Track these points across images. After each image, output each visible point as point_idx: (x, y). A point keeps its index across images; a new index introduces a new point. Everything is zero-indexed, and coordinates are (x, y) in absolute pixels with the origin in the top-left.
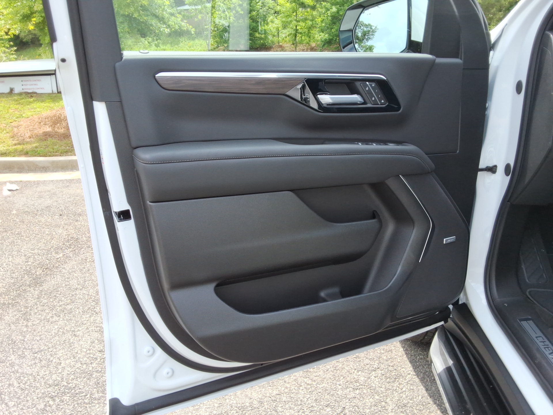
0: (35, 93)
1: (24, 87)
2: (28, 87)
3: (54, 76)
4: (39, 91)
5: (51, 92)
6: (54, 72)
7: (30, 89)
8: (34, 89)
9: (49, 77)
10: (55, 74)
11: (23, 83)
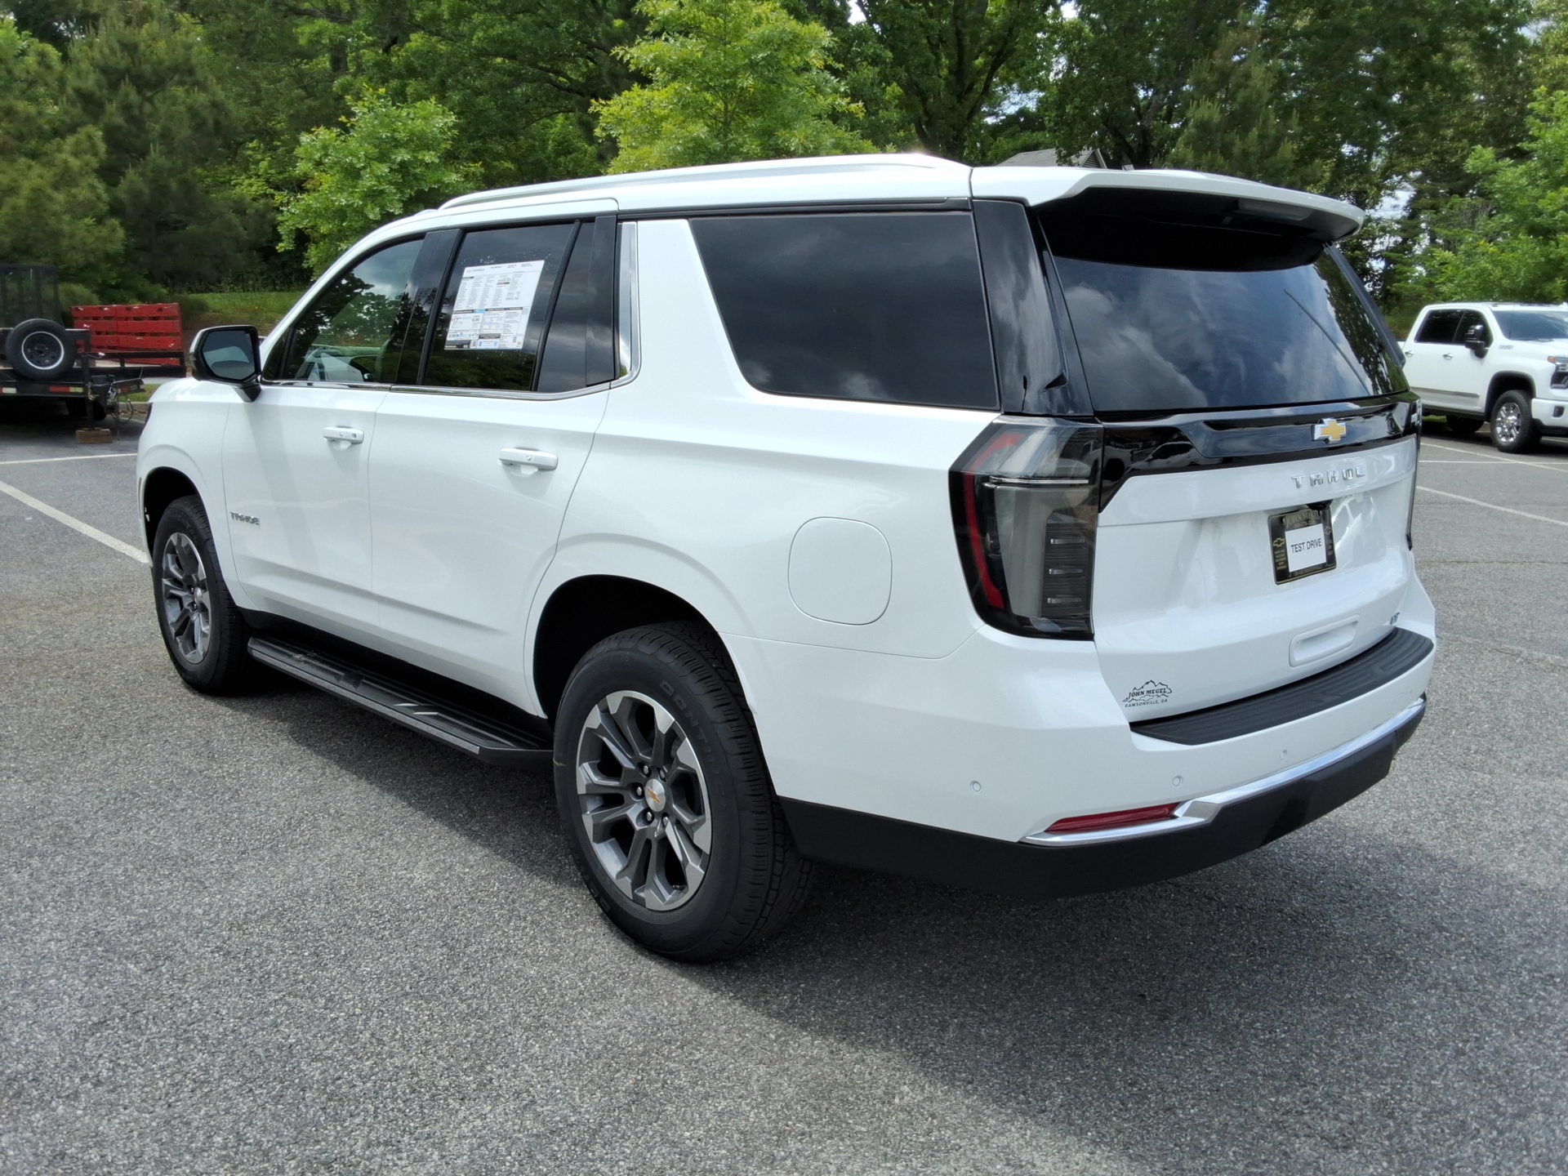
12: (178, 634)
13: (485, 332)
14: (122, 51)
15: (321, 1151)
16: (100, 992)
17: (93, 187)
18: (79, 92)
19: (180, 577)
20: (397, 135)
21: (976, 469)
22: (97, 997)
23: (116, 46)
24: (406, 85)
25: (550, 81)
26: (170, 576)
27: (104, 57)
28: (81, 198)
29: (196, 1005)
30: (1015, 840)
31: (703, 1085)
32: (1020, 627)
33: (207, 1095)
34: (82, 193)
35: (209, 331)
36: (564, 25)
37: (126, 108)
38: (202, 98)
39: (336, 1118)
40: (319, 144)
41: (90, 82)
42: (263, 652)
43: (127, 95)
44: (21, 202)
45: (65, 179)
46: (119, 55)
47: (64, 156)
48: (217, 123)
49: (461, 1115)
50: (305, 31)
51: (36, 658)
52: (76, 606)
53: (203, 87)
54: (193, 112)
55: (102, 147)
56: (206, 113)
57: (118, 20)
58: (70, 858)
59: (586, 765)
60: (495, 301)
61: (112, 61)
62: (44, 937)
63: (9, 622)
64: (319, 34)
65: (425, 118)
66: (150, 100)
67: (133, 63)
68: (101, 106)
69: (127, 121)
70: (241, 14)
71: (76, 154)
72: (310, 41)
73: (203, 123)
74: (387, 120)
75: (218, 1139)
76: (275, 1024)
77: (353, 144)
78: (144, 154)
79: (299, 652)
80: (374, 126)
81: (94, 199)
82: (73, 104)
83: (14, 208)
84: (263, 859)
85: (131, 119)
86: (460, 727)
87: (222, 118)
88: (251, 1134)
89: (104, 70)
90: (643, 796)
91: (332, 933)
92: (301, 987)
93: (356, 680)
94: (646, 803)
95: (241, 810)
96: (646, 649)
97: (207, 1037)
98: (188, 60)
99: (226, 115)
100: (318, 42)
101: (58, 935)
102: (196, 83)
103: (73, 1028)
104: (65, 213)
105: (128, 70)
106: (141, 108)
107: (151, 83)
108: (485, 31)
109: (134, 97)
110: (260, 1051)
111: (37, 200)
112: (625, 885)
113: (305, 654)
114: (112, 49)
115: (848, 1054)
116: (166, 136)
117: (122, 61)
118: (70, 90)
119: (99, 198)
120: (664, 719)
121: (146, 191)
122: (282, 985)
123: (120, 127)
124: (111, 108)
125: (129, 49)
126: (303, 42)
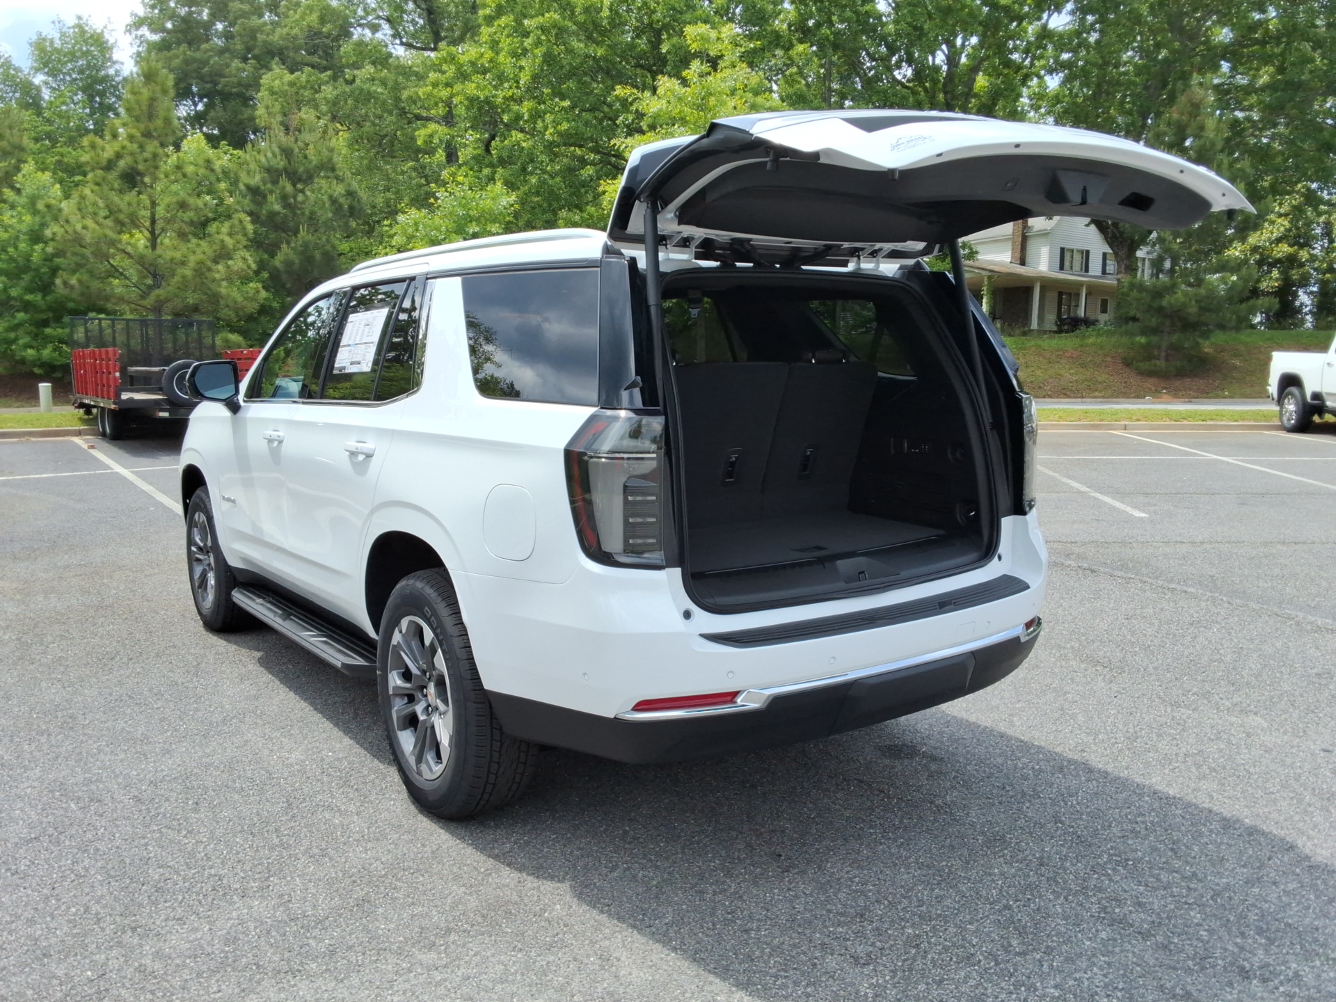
12: (199, 586)
13: (354, 360)
14: (281, 155)
15: (135, 921)
16: (44, 820)
17: (244, 259)
18: (248, 187)
19: (202, 545)
20: (471, 213)
21: (578, 448)
22: (41, 823)
23: (277, 150)
24: (495, 172)
25: (610, 163)
26: (196, 544)
27: (268, 161)
28: (236, 268)
29: (102, 830)
30: (612, 716)
31: (413, 898)
32: (605, 558)
33: (80, 884)
34: (236, 264)
35: (200, 365)
36: (621, 118)
37: (284, 197)
38: (339, 189)
39: (155, 903)
40: (411, 222)
41: (256, 180)
42: (240, 598)
43: (284, 188)
44: (188, 272)
45: (223, 255)
46: (279, 157)
47: (221, 237)
48: (351, 208)
49: (237, 905)
50: (421, 135)
51: (111, 606)
52: (156, 571)
53: (339, 179)
54: (334, 201)
55: (250, 228)
56: (342, 200)
57: (279, 131)
58: (67, 737)
59: (394, 672)
60: (361, 339)
61: (274, 162)
62: (26, 785)
63: (105, 581)
64: (431, 136)
65: (493, 199)
66: (302, 191)
67: (289, 163)
68: (265, 197)
69: (284, 208)
70: (377, 121)
71: (230, 235)
72: (425, 142)
73: (341, 206)
74: (464, 201)
75: (73, 910)
76: (146, 845)
77: (437, 221)
78: (296, 232)
79: (260, 597)
80: (453, 207)
81: (245, 267)
82: (244, 197)
83: (184, 277)
84: (194, 742)
85: (287, 206)
86: (335, 648)
87: (355, 204)
88: (95, 908)
89: (269, 170)
90: (426, 696)
91: (214, 791)
92: (175, 823)
93: (286, 616)
94: (427, 701)
95: (197, 710)
96: (419, 585)
97: (98, 850)
98: (330, 160)
99: (359, 201)
100: (431, 142)
101: (36, 784)
102: (337, 178)
103: (17, 840)
104: (223, 280)
105: (285, 170)
106: (295, 198)
107: (300, 178)
108: (555, 128)
109: (289, 188)
110: (128, 860)
111: (201, 271)
112: (412, 760)
113: (264, 599)
114: (274, 155)
115: (531, 882)
116: (312, 217)
117: (280, 163)
118: (242, 187)
119: (249, 267)
120: (429, 635)
121: (297, 261)
122: (164, 822)
123: (279, 213)
124: (271, 198)
125: (287, 152)
126: (419, 142)
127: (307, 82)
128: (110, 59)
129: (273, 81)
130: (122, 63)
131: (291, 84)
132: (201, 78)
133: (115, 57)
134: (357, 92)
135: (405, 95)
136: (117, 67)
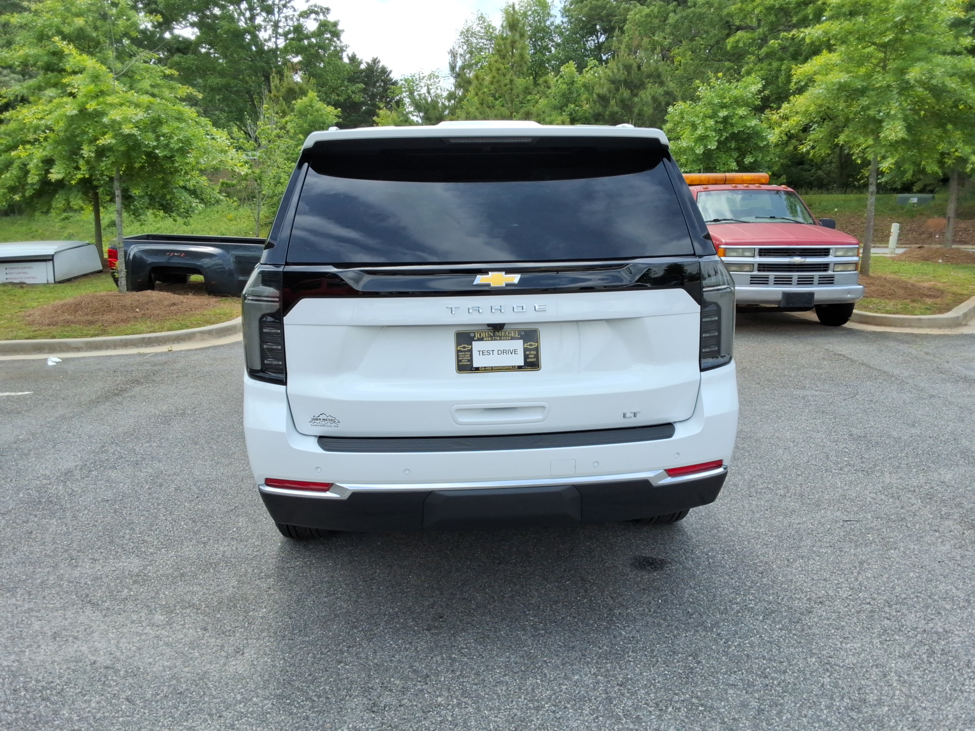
0: (25, 283)
1: (8, 276)
2: (14, 276)
3: (51, 262)
4: (28, 281)
5: (46, 282)
6: (51, 258)
7: (16, 279)
8: (22, 278)
9: (44, 263)
10: (52, 260)
11: (7, 271)
14: (624, 70)
18: (598, 95)
20: (724, 101)
23: (621, 67)
27: (614, 75)
37: (622, 101)
38: (661, 91)
41: (604, 90)
43: (623, 94)
46: (622, 72)
53: (662, 84)
54: (655, 100)
56: (661, 98)
61: (618, 76)
64: (738, 41)
66: (637, 95)
67: (628, 75)
68: (608, 102)
69: (621, 108)
73: (660, 104)
74: (722, 92)
77: (697, 109)
80: (712, 97)
82: (596, 103)
85: (624, 106)
89: (613, 82)
102: (661, 82)
105: (625, 81)
106: (630, 100)
107: (636, 85)
109: (627, 94)
114: (619, 71)
116: (640, 114)
117: (622, 76)
118: (595, 96)
123: (617, 113)
124: (613, 102)
125: (628, 68)
126: (729, 48)
127: (658, 12)
128: (549, 14)
129: (636, 15)
130: (556, 17)
131: (648, 16)
132: (601, 19)
133: (552, 12)
134: (692, 15)
135: (725, 12)
136: (552, 19)
